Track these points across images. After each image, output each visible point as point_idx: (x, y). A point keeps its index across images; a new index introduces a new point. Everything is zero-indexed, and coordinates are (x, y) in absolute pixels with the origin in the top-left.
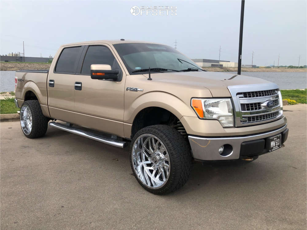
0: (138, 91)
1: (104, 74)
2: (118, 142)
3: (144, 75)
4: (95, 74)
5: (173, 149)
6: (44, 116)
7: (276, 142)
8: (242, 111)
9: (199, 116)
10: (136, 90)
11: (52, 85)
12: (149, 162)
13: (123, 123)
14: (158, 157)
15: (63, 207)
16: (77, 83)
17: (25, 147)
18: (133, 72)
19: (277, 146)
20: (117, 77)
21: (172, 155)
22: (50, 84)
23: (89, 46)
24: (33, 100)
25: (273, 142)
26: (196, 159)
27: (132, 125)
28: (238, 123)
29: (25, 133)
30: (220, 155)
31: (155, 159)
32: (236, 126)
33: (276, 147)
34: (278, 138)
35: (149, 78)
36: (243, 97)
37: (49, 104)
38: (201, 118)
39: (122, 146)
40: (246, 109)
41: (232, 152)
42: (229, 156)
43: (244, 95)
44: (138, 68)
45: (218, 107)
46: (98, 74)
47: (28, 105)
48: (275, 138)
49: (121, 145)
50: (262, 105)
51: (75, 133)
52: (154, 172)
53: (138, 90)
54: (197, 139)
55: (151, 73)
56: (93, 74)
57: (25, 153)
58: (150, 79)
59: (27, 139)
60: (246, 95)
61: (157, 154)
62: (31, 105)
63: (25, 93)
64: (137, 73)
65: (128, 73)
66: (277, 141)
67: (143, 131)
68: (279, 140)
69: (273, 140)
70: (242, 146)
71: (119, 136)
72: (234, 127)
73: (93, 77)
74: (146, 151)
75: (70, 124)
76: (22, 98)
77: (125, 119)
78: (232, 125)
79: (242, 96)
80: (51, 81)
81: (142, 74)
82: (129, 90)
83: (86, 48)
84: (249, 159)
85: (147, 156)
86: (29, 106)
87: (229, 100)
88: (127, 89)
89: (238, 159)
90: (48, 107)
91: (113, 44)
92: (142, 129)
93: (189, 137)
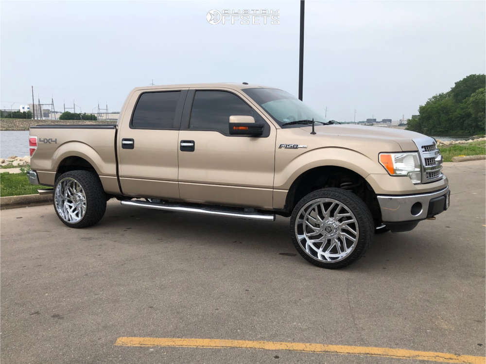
0: (299, 149)
1: (247, 128)
4: (237, 128)
8: (426, 167)
9: (390, 173)
10: (295, 147)
11: (128, 146)
16: (185, 142)
18: (284, 125)
22: (124, 145)
23: (197, 91)
26: (385, 222)
28: (425, 180)
31: (329, 228)
35: (312, 131)
40: (428, 164)
41: (422, 210)
42: (419, 215)
44: (286, 120)
45: (402, 162)
46: (240, 128)
50: (436, 160)
53: (299, 146)
56: (235, 128)
58: (313, 133)
63: (61, 160)
64: (287, 126)
65: (278, 127)
70: (430, 204)
72: (422, 183)
73: (234, 133)
76: (49, 168)
77: (277, 185)
78: (419, 182)
79: (424, 149)
80: (127, 140)
81: (299, 127)
82: (284, 148)
87: (416, 153)
88: (280, 146)
90: (119, 179)
91: (241, 89)
93: (378, 197)
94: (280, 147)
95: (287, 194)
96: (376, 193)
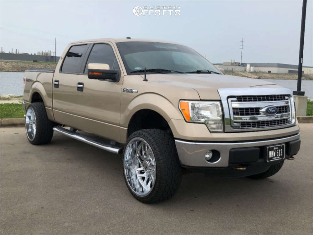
0: (133, 93)
1: (101, 74)
2: (114, 148)
3: (141, 75)
4: (92, 73)
5: (159, 154)
6: (49, 120)
7: (277, 153)
8: (235, 116)
9: (186, 119)
10: (131, 91)
11: (57, 86)
12: (141, 169)
13: (119, 127)
14: (148, 163)
15: (42, 208)
16: (80, 84)
17: (25, 153)
18: (131, 73)
19: (279, 157)
20: (116, 77)
21: (158, 161)
22: (55, 85)
23: (94, 44)
24: (39, 103)
25: (272, 152)
26: (183, 165)
27: (127, 129)
29: (30, 139)
30: (207, 161)
31: (145, 165)
32: (226, 131)
33: (277, 158)
34: (280, 148)
35: (144, 78)
36: (236, 101)
37: (53, 107)
38: (187, 121)
39: (117, 152)
40: (239, 114)
41: (220, 158)
42: (216, 163)
43: (237, 99)
44: (138, 69)
46: (95, 73)
47: (33, 107)
48: (275, 147)
49: (116, 150)
50: (260, 111)
51: (76, 138)
52: (146, 180)
53: (133, 91)
54: (183, 143)
55: (147, 74)
56: (90, 73)
57: (24, 158)
58: (146, 80)
59: (31, 145)
60: (240, 99)
61: (148, 160)
62: (36, 108)
63: (32, 94)
65: (126, 73)
66: (278, 151)
67: (135, 135)
68: (281, 150)
69: (272, 149)
70: (231, 153)
71: (117, 142)
72: (224, 132)
73: (91, 77)
74: (139, 157)
75: (74, 129)
76: (29, 100)
77: (121, 123)
78: (221, 130)
79: (235, 99)
80: (56, 81)
81: (140, 74)
82: (125, 91)
83: (91, 46)
84: (241, 168)
85: (140, 162)
86: (34, 109)
87: (218, 103)
89: (227, 167)
90: (53, 111)
91: (116, 42)
92: (134, 133)
93: (176, 140)
94: (124, 91)
95: (126, 131)
96: (175, 136)
